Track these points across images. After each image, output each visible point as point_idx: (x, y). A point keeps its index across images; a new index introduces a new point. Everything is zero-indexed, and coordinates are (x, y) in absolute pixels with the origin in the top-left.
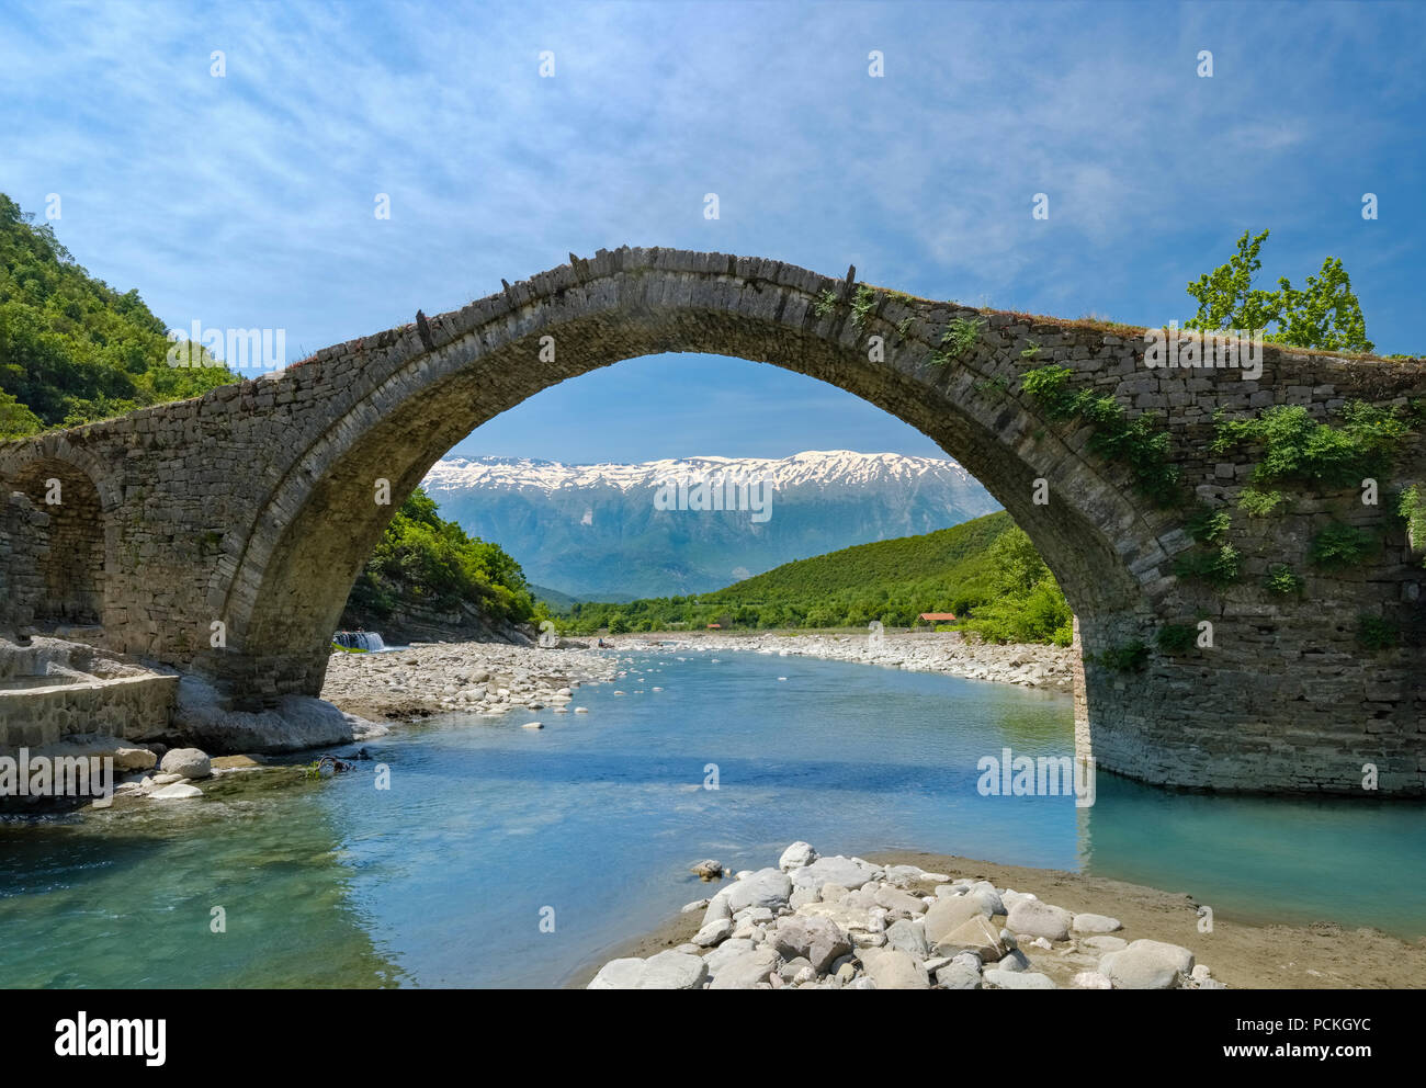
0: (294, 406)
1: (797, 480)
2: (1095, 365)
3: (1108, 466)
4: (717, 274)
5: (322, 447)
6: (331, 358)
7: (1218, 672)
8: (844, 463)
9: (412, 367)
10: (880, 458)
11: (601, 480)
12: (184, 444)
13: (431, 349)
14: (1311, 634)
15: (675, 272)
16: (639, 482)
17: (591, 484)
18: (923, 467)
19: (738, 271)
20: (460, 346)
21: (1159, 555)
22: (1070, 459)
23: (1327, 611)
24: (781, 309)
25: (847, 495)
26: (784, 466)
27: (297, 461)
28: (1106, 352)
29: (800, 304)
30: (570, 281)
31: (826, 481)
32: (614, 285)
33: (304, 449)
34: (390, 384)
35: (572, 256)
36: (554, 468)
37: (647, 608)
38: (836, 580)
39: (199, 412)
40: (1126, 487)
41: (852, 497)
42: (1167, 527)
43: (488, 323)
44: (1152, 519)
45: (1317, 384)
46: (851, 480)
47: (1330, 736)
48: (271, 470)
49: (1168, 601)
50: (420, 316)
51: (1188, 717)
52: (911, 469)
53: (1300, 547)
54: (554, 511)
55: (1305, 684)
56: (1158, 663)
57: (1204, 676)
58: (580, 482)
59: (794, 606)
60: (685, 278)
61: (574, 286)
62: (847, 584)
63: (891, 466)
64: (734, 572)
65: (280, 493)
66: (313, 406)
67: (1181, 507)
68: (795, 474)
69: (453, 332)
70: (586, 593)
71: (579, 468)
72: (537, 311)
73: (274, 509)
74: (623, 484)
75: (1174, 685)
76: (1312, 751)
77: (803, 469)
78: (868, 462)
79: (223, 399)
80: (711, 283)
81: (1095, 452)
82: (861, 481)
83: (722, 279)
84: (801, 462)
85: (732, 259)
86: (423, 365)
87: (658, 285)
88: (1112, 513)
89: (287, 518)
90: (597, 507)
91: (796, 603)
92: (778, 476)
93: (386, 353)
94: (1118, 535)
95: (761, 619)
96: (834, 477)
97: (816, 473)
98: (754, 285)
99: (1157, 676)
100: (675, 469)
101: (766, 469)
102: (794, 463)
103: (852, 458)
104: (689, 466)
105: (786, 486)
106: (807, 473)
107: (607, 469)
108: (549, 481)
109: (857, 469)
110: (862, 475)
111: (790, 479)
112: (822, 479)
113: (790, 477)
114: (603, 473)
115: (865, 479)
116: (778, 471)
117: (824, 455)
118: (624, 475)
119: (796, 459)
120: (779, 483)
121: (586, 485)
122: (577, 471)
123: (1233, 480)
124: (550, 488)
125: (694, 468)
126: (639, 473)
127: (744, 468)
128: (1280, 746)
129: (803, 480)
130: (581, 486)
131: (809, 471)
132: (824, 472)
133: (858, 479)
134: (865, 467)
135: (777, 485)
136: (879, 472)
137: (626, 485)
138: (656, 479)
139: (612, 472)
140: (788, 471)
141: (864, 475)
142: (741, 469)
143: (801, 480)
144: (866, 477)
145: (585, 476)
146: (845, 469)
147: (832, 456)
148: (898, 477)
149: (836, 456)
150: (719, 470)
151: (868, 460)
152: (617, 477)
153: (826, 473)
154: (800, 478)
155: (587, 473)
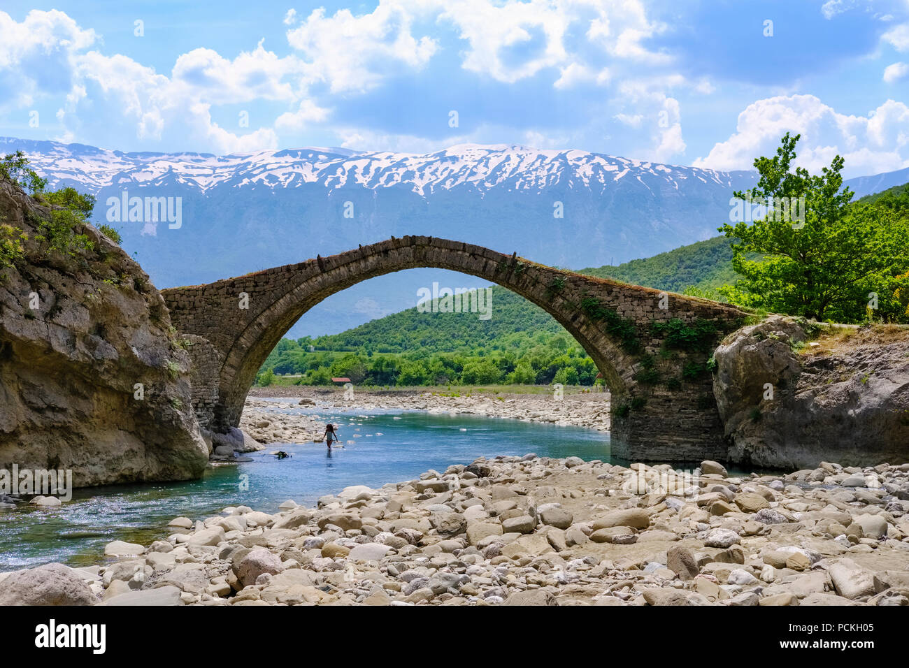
0: (254, 294)
1: (448, 183)
2: (609, 298)
3: (613, 338)
4: (458, 250)
5: (267, 313)
6: (274, 273)
7: (651, 416)
8: (514, 161)
9: (314, 279)
10: (563, 156)
11: (171, 174)
12: (195, 308)
13: (323, 271)
14: (683, 402)
15: (439, 248)
16: (226, 176)
17: (156, 180)
18: (621, 169)
19: (467, 250)
20: (338, 272)
21: (632, 372)
22: (599, 334)
23: (689, 394)
24: (485, 267)
25: (517, 204)
26: (431, 163)
27: (255, 319)
28: (614, 294)
29: (493, 265)
30: (391, 248)
31: (488, 185)
32: (411, 251)
33: (259, 313)
34: (302, 286)
35: (392, 237)
38: (501, 322)
39: (203, 294)
40: (620, 346)
42: (635, 362)
43: (351, 262)
44: (629, 358)
45: (688, 311)
46: (522, 185)
47: (689, 440)
48: (241, 322)
49: (635, 390)
50: (319, 256)
51: (640, 434)
52: (606, 173)
53: (680, 371)
55: (680, 421)
56: (632, 414)
57: (646, 418)
58: (142, 177)
59: (444, 355)
60: (443, 250)
61: (393, 249)
62: (513, 327)
63: (578, 167)
65: (245, 333)
66: (264, 294)
67: (639, 355)
68: (446, 174)
69: (334, 264)
71: (139, 158)
72: (375, 259)
73: (242, 340)
74: (202, 182)
75: (636, 422)
76: (682, 445)
77: (456, 168)
78: (547, 161)
79: (217, 288)
80: (455, 254)
81: (609, 333)
82: (536, 186)
83: (460, 252)
84: (454, 159)
85: (464, 244)
86: (319, 279)
87: (431, 252)
88: (615, 355)
89: (249, 345)
91: (450, 350)
92: (421, 177)
93: (301, 273)
94: (617, 364)
96: (499, 180)
97: (475, 173)
98: (473, 256)
99: (632, 418)
100: (276, 163)
101: (405, 166)
102: (444, 160)
103: (525, 155)
104: (298, 159)
105: (432, 190)
106: (462, 173)
107: (180, 161)
108: (96, 175)
109: (531, 169)
110: (538, 178)
111: (439, 181)
112: (482, 182)
113: (438, 179)
114: (174, 165)
115: (543, 184)
116: (421, 169)
117: (486, 150)
118: (204, 168)
119: (447, 154)
120: (422, 186)
121: (149, 181)
122: (136, 163)
123: (658, 345)
124: (97, 184)
125: (304, 162)
126: (226, 167)
127: (375, 165)
128: (671, 444)
129: (457, 183)
130: (142, 183)
131: (466, 171)
132: (485, 173)
133: (533, 183)
134: (543, 167)
135: (421, 189)
136: (561, 174)
137: (207, 183)
138: (250, 175)
139: (187, 164)
140: (436, 170)
141: (541, 178)
142: (370, 164)
143: (453, 183)
144: (543, 181)
145: (148, 169)
146: (514, 170)
147: (497, 151)
148: (588, 181)
149: (503, 151)
150: (340, 165)
151: (547, 158)
152: (195, 172)
153: (489, 173)
154: (452, 179)
155: (151, 165)
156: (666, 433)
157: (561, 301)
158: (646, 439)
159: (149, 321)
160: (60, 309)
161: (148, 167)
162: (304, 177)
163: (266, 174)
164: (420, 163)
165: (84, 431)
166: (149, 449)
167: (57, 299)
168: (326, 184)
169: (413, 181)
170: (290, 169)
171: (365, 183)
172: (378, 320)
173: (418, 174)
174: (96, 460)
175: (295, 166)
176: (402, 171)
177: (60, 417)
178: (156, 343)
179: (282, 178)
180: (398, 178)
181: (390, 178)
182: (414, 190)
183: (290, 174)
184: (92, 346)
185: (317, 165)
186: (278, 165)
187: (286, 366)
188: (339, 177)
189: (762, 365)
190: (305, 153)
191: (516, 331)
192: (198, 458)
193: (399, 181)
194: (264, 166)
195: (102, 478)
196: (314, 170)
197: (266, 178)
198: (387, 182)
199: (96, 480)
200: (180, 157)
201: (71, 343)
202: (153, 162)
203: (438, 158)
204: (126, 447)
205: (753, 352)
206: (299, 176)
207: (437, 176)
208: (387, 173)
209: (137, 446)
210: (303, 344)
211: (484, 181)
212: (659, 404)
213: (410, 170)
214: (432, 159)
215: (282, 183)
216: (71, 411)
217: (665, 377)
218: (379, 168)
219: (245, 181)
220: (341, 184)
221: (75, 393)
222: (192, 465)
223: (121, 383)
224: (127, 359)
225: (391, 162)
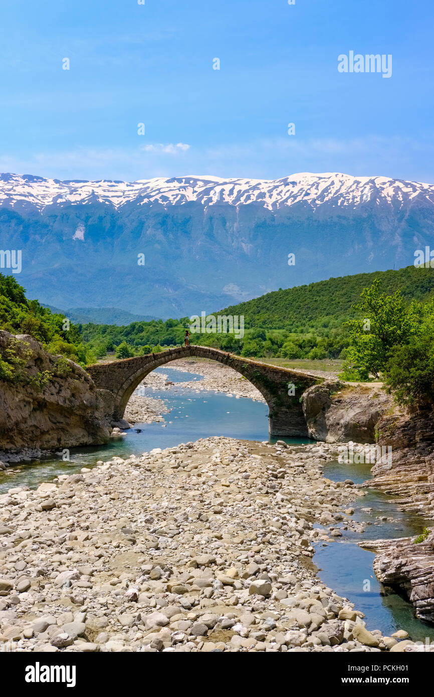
1: (290, 201)
3: (266, 387)
5: (133, 375)
7: (280, 419)
8: (337, 185)
10: (372, 181)
11: (94, 196)
13: (155, 359)
14: (292, 414)
16: (132, 198)
17: (83, 200)
18: (415, 191)
23: (294, 411)
25: (339, 217)
26: (277, 187)
28: (266, 370)
29: (220, 358)
31: (318, 202)
36: (47, 184)
37: (142, 331)
38: (317, 309)
41: (344, 218)
46: (343, 202)
49: (275, 408)
52: (403, 193)
54: (46, 226)
55: (291, 421)
58: (73, 198)
62: (325, 312)
63: (383, 189)
64: (225, 289)
65: (125, 383)
67: (275, 394)
68: (288, 194)
70: (79, 307)
71: (71, 184)
74: (115, 201)
76: (292, 430)
77: (295, 190)
78: (361, 185)
82: (353, 203)
84: (294, 183)
86: (154, 362)
89: (126, 387)
90: (89, 223)
92: (271, 196)
95: (244, 349)
96: (326, 199)
97: (309, 194)
100: (167, 187)
101: (259, 189)
102: (287, 184)
103: (345, 181)
104: (183, 184)
105: (278, 206)
106: (299, 194)
107: (100, 186)
108: (42, 197)
109: (349, 191)
110: (354, 197)
111: (283, 199)
112: (314, 200)
113: (282, 198)
114: (96, 190)
115: (357, 202)
116: (270, 191)
117: (317, 177)
118: (116, 191)
119: (289, 180)
120: (271, 203)
121: (78, 201)
122: (69, 188)
123: (283, 391)
124: (43, 203)
125: (187, 186)
126: (132, 190)
127: (237, 188)
128: (288, 429)
129: (296, 201)
130: (73, 202)
131: (302, 192)
132: (316, 194)
133: (351, 201)
134: (358, 189)
135: (270, 205)
136: (371, 194)
137: (119, 202)
138: (149, 196)
139: (105, 188)
140: (281, 192)
141: (357, 197)
142: (233, 188)
143: (293, 201)
144: (358, 199)
145: (77, 192)
146: (337, 191)
147: (325, 178)
148: (390, 199)
149: (329, 178)
150: (212, 188)
151: (361, 182)
152: (110, 194)
153: (319, 194)
154: (293, 199)
155: (80, 190)
156: (286, 425)
157: (246, 373)
158: (278, 427)
159: (89, 391)
160: (61, 390)
161: (78, 191)
162: (187, 198)
163: (160, 195)
164: (269, 187)
165: (68, 429)
166: (90, 434)
167: (60, 387)
168: (203, 202)
169: (264, 200)
170: (177, 192)
171: (230, 202)
172: (234, 307)
173: (268, 195)
174: (72, 438)
175: (181, 189)
176: (256, 192)
177: (61, 425)
178: (92, 398)
179: (171, 198)
180: (253, 198)
181: (248, 198)
182: (265, 206)
183: (177, 195)
184: (71, 401)
185: (196, 189)
186: (169, 189)
187: (171, 338)
188: (212, 197)
189: (316, 402)
190: (188, 181)
191: (327, 315)
192: (106, 437)
193: (255, 200)
194: (159, 189)
195: (74, 444)
196: (194, 192)
197: (160, 198)
198: (246, 200)
199: (72, 445)
200: (100, 184)
201: (65, 401)
202: (81, 188)
203: (282, 183)
204: (82, 434)
205: (312, 397)
206: (183, 196)
207: (281, 196)
208: (246, 194)
209: (86, 433)
210: (183, 322)
211: (315, 200)
212: (283, 414)
213: (263, 192)
214: (278, 184)
215: (172, 202)
216: (64, 423)
217: (286, 403)
218: (240, 191)
219: (146, 200)
220: (213, 202)
221: (65, 416)
222: (104, 440)
223: (80, 412)
224: (82, 405)
225: (249, 186)
